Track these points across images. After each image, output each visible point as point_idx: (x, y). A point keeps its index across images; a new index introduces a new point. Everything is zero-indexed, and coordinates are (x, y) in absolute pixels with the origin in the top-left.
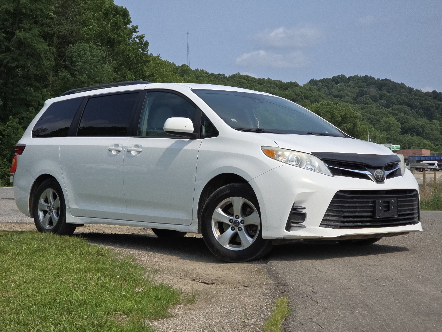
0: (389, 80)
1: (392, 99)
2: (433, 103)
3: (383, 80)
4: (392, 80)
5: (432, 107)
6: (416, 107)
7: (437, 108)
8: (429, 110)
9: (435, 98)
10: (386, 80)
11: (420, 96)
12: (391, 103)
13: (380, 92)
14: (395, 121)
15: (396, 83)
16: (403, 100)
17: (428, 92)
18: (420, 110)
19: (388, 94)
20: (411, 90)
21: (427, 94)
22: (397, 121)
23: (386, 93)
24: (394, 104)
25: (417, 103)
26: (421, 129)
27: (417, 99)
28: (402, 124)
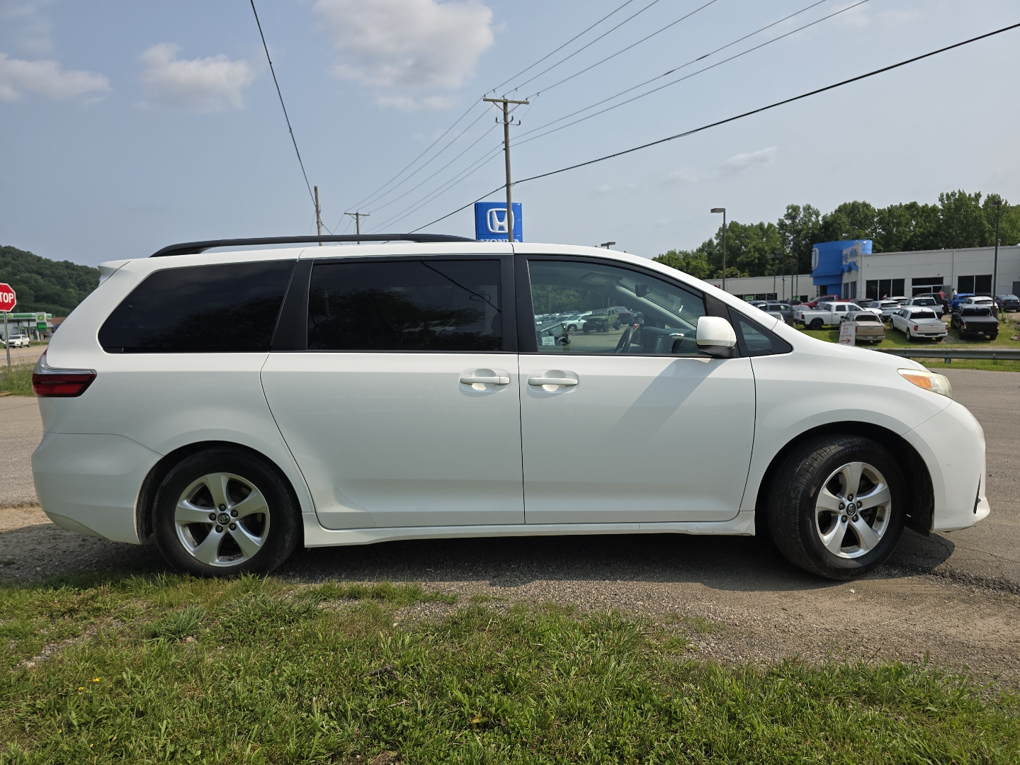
0: (13, 248)
1: (19, 267)
2: (66, 272)
3: (6, 247)
4: (16, 248)
5: (64, 276)
6: (48, 276)
7: (70, 278)
8: (62, 279)
9: (67, 267)
10: (9, 247)
11: (51, 265)
12: (19, 271)
13: (4, 259)
14: (27, 289)
15: (21, 251)
16: (31, 268)
17: (59, 262)
18: (52, 279)
19: (14, 262)
20: (39, 259)
21: (58, 263)
22: (30, 289)
23: (11, 260)
24: (22, 271)
25: (48, 272)
26: (57, 298)
27: (47, 268)
28: (35, 292)
